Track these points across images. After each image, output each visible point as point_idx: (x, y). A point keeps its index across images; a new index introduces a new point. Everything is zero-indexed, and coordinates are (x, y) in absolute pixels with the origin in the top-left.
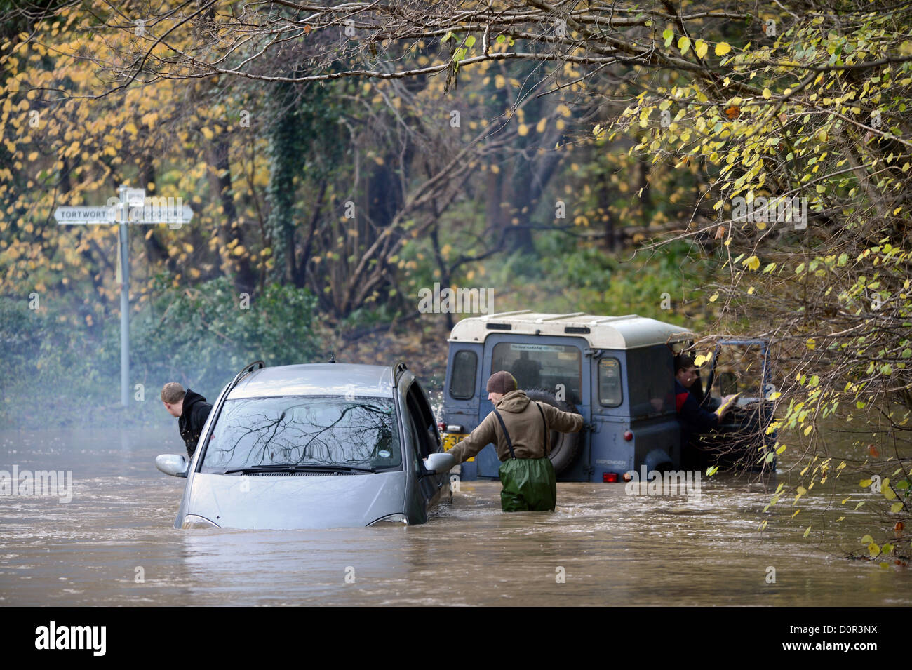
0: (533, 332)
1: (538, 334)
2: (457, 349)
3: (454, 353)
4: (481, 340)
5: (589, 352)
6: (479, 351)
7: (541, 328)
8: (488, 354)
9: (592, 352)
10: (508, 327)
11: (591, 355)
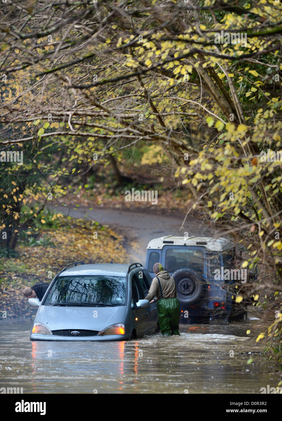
0: (183, 244)
1: (185, 245)
2: (151, 251)
3: (149, 253)
4: (161, 248)
5: (207, 252)
6: (160, 252)
7: (186, 242)
8: (164, 254)
9: (208, 252)
10: (172, 242)
11: (207, 253)
